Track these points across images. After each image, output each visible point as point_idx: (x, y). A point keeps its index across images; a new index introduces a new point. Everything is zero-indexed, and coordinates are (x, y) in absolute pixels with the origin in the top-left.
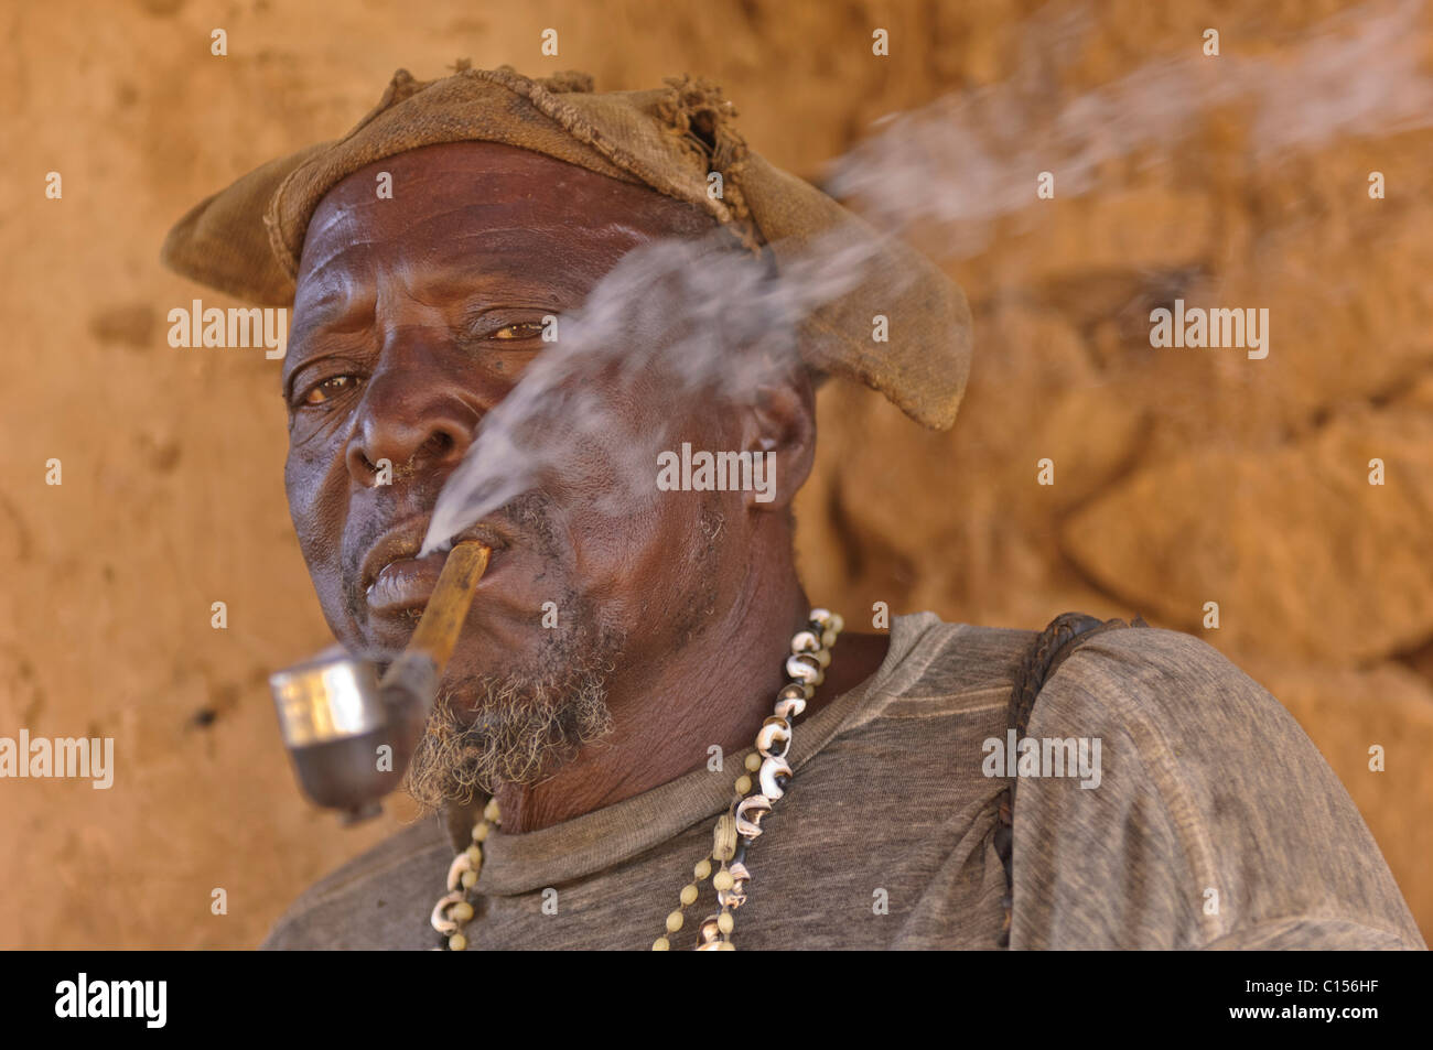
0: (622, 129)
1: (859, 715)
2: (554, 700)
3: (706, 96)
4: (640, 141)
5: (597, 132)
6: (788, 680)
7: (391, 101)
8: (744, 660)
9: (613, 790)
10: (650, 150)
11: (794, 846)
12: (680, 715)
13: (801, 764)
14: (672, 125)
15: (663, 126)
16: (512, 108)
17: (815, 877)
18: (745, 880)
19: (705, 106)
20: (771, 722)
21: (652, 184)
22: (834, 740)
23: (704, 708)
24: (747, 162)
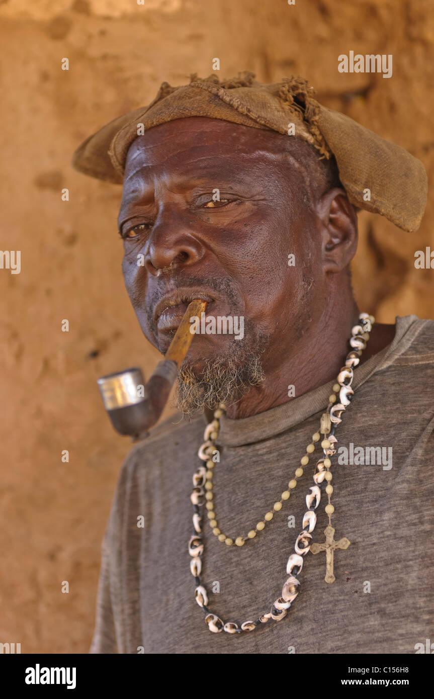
0: (263, 104)
1: (383, 364)
2: (237, 367)
3: (300, 86)
4: (271, 109)
5: (249, 109)
6: (351, 349)
7: (161, 97)
8: (328, 341)
9: (275, 401)
10: (276, 113)
11: (356, 426)
12: (301, 366)
13: (357, 387)
14: (286, 100)
15: (282, 101)
16: (211, 101)
17: (366, 440)
18: (335, 443)
19: (300, 91)
20: (343, 370)
21: (276, 130)
22: (372, 376)
23: (312, 363)
24: (320, 115)
